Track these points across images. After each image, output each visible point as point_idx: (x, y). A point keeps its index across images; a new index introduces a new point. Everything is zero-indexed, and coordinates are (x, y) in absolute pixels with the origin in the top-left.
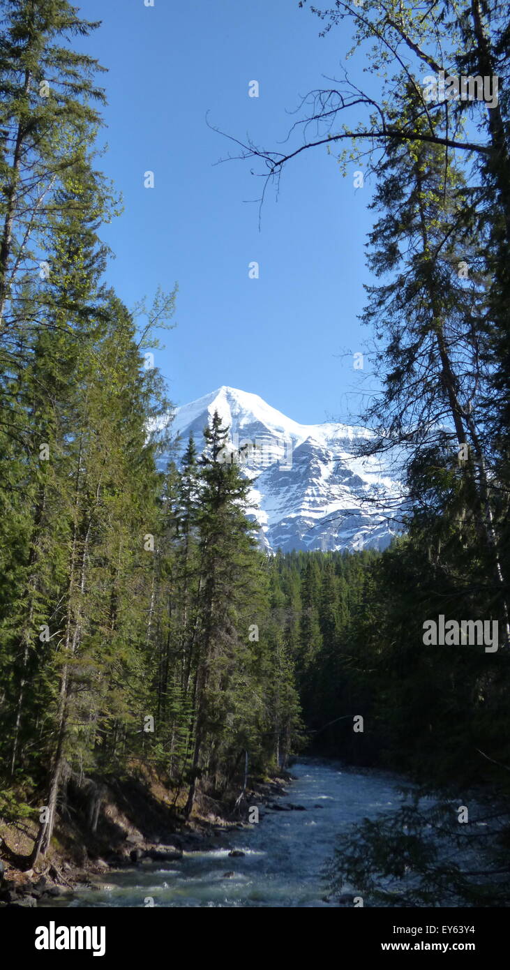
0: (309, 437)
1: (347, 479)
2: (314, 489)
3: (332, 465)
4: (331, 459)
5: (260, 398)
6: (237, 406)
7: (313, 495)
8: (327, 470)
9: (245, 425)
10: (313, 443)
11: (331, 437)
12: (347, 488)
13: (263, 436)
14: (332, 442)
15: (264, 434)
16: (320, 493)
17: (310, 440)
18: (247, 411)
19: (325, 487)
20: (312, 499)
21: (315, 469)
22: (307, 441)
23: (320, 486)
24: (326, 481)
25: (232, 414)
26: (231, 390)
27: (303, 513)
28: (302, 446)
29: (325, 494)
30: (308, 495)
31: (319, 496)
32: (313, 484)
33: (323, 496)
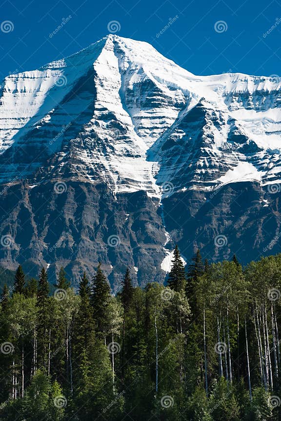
0: (203, 99)
1: (241, 146)
2: (206, 160)
3: (226, 129)
4: (226, 122)
5: (151, 46)
6: (126, 59)
7: (205, 167)
8: (220, 136)
9: (135, 85)
10: (206, 105)
11: (228, 90)
12: (243, 156)
13: (155, 97)
14: (229, 97)
15: (155, 95)
16: (213, 164)
17: (203, 102)
18: (136, 66)
19: (217, 156)
20: (204, 171)
21: (208, 136)
22: (200, 105)
23: (213, 156)
24: (220, 149)
25: (120, 68)
26: (118, 39)
27: (195, 188)
28: (194, 109)
29: (217, 164)
30: (200, 167)
31: (211, 167)
32: (206, 154)
33: (215, 167)
